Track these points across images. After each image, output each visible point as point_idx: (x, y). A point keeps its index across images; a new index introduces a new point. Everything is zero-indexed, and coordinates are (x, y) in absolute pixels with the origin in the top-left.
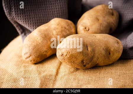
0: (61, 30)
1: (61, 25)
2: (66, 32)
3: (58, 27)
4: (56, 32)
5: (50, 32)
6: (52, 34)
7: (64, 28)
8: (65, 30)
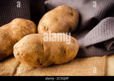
0: (20, 30)
1: (21, 25)
2: (26, 32)
3: (17, 27)
4: (16, 32)
5: (9, 32)
6: (11, 34)
7: (24, 28)
8: (25, 30)
